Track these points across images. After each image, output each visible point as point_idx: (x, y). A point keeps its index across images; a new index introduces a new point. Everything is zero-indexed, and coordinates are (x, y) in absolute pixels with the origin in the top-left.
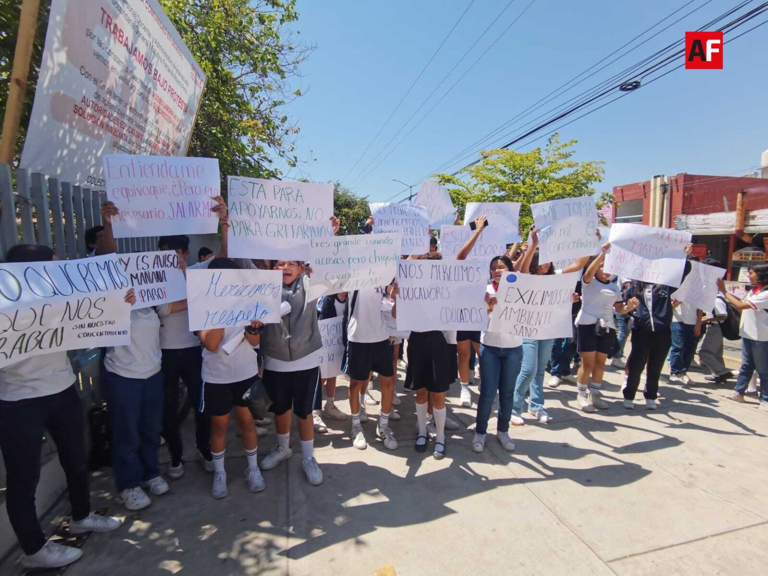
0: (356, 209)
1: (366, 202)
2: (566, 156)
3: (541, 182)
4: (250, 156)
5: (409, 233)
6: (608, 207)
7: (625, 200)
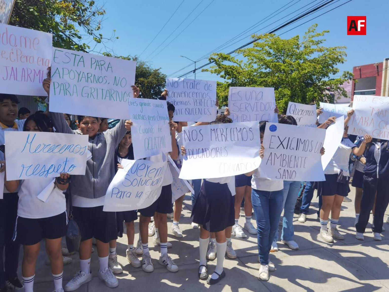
0: (150, 79)
1: (158, 73)
2: (318, 43)
3: (297, 61)
4: (62, 32)
5: (198, 104)
6: (349, 83)
7: (362, 77)
